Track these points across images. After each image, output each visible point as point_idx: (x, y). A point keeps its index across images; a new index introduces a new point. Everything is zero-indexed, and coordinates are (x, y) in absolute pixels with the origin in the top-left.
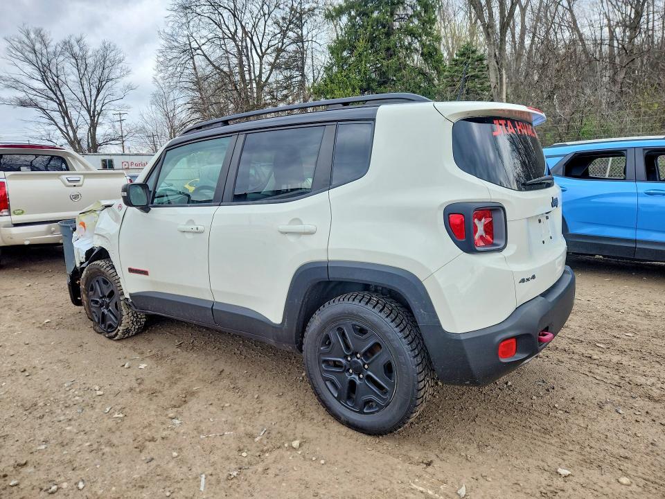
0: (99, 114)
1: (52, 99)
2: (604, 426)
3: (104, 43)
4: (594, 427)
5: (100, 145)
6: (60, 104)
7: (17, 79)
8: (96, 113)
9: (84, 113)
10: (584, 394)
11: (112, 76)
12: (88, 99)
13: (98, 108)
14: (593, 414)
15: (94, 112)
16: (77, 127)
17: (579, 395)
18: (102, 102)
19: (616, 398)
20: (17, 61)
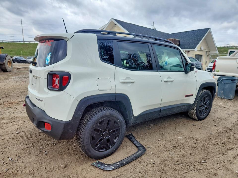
2: (14, 150)
4: (17, 148)
10: (28, 158)
14: (19, 152)
17: (29, 157)
19: (15, 164)
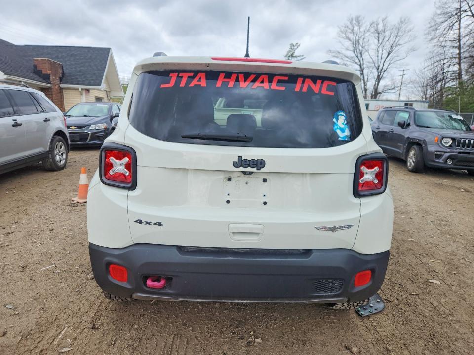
0: (385, 71)
1: (356, 63)
3: (401, 19)
5: (380, 93)
6: (360, 65)
7: (339, 51)
8: (383, 70)
9: (375, 71)
11: (401, 42)
12: (379, 60)
13: (385, 67)
15: (381, 70)
16: (367, 81)
18: (389, 62)
20: (341, 40)
